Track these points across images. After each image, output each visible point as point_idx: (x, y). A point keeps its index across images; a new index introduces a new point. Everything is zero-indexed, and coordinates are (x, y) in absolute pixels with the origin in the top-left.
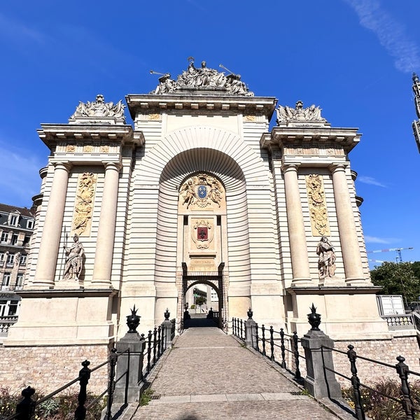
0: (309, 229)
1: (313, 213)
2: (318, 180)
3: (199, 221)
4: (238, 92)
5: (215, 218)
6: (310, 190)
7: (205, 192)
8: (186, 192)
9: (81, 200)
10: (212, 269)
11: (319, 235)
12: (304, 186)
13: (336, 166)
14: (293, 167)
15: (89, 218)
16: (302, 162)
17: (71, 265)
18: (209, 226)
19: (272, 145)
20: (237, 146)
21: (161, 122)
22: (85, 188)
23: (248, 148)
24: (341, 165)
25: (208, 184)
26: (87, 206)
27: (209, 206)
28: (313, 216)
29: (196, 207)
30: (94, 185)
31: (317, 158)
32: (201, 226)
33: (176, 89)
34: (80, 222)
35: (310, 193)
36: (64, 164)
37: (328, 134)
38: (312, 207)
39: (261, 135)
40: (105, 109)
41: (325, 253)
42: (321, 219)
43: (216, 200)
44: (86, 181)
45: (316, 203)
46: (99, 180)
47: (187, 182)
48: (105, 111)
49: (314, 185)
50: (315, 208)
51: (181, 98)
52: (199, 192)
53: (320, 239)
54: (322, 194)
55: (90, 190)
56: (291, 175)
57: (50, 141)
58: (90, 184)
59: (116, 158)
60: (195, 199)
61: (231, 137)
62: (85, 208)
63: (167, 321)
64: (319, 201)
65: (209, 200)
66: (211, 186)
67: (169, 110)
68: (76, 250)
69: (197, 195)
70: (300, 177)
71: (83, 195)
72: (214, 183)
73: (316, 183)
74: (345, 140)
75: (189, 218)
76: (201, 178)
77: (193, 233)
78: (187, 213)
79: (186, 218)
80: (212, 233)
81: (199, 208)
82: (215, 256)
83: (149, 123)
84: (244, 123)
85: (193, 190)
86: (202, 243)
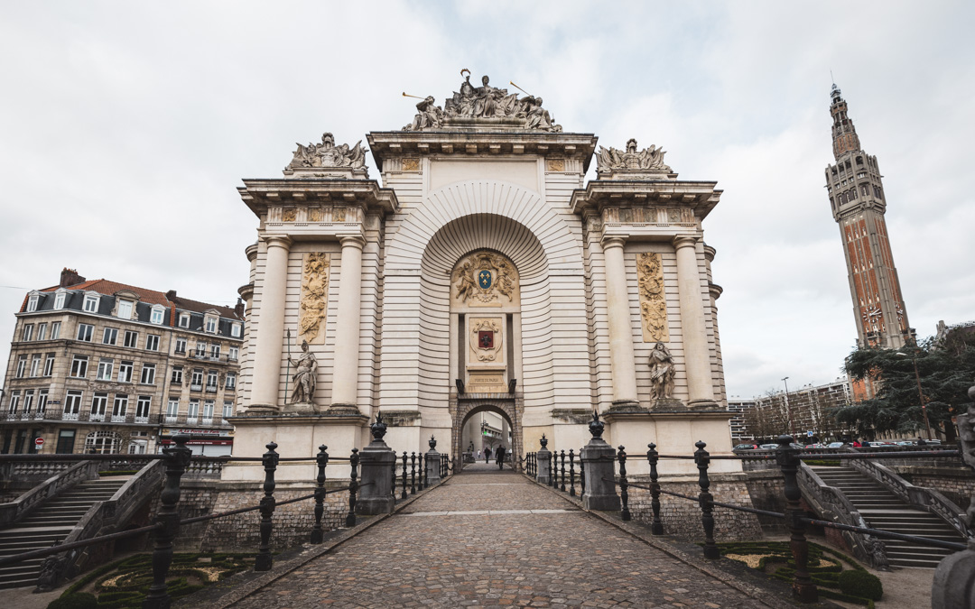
0: (639, 332)
1: (646, 310)
2: (654, 260)
3: (481, 322)
4: (538, 125)
5: (504, 317)
6: (642, 275)
7: (489, 280)
8: (461, 279)
9: (308, 292)
10: (500, 390)
11: (652, 340)
12: (634, 270)
13: (681, 240)
14: (618, 241)
15: (322, 317)
16: (631, 234)
17: (300, 383)
18: (495, 328)
19: (587, 207)
20: (535, 210)
21: (421, 174)
22: (313, 275)
23: (551, 214)
24: (689, 237)
25: (494, 268)
26: (318, 301)
27: (494, 300)
29: (476, 302)
30: (326, 270)
31: (654, 228)
32: (483, 329)
33: (444, 122)
34: (310, 324)
35: (642, 280)
36: (282, 240)
37: (671, 191)
38: (644, 300)
39: (571, 193)
40: (337, 154)
41: (659, 365)
42: (657, 317)
43: (505, 291)
44: (315, 265)
45: (651, 295)
46: (333, 263)
47: (462, 264)
48: (336, 158)
49: (648, 267)
50: (649, 302)
51: (451, 135)
52: (481, 280)
53: (653, 345)
54: (660, 282)
55: (321, 277)
56: (615, 253)
57: (257, 205)
58: (321, 269)
59: (357, 230)
60: (475, 291)
61: (527, 197)
62: (316, 303)
63: (433, 452)
64: (655, 291)
65: (495, 291)
66: (497, 270)
67: (432, 156)
68: (307, 362)
69: (477, 283)
70: (629, 256)
71: (312, 285)
72: (503, 266)
73: (652, 265)
74: (695, 200)
75: (467, 317)
76: (483, 259)
77: (472, 339)
78: (463, 310)
79: (462, 318)
80: (500, 339)
81: (480, 303)
82: (504, 370)
83: (403, 176)
84: (546, 174)
85: (472, 277)
86: (485, 353)
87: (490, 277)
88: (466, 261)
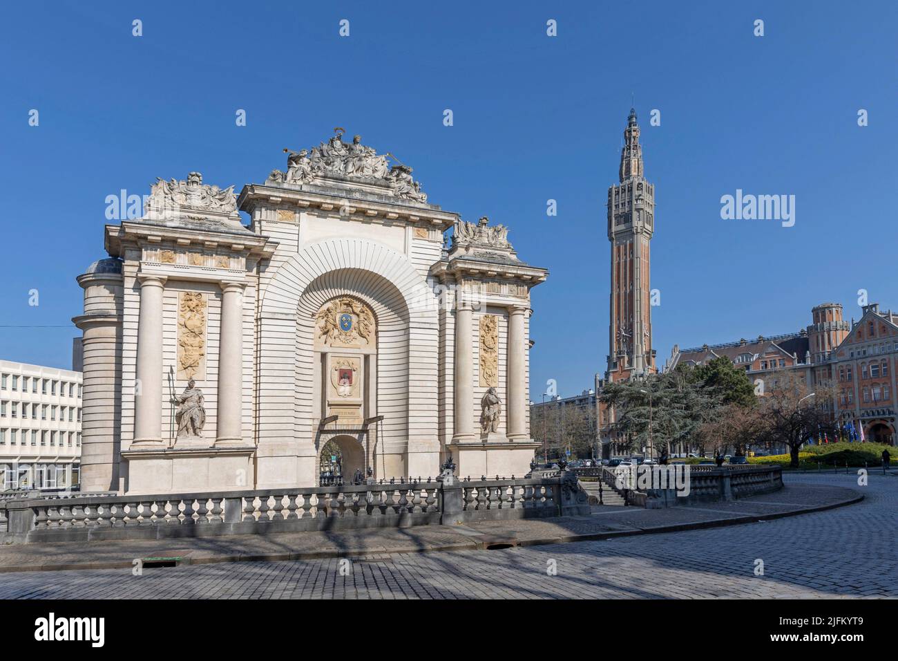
0: (477, 378)
1: (483, 361)
2: (492, 321)
3: (342, 360)
5: (362, 357)
6: (483, 333)
7: (350, 323)
8: (324, 321)
10: (356, 422)
11: (486, 384)
12: (477, 328)
13: (516, 309)
18: (355, 367)
19: (447, 274)
20: (402, 270)
21: (298, 226)
24: (522, 307)
25: (355, 313)
27: (354, 342)
28: (483, 363)
29: (338, 343)
31: (498, 298)
32: (343, 367)
33: (317, 176)
35: (483, 337)
38: (482, 353)
39: (432, 258)
41: (491, 406)
42: (491, 367)
43: (365, 334)
44: (191, 304)
45: (488, 349)
47: (326, 308)
49: (488, 327)
50: (486, 355)
52: (342, 322)
54: (496, 339)
60: (336, 332)
61: (390, 254)
64: (492, 346)
65: (354, 333)
66: (358, 315)
69: (339, 326)
70: (474, 316)
72: (363, 312)
73: (491, 325)
74: (530, 279)
75: (329, 357)
76: (345, 304)
77: (332, 375)
78: (326, 349)
79: (324, 356)
80: (358, 377)
81: (341, 344)
82: (360, 405)
83: (279, 225)
84: (414, 239)
85: (335, 320)
86: (345, 389)
87: (351, 321)
88: (329, 305)
